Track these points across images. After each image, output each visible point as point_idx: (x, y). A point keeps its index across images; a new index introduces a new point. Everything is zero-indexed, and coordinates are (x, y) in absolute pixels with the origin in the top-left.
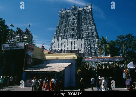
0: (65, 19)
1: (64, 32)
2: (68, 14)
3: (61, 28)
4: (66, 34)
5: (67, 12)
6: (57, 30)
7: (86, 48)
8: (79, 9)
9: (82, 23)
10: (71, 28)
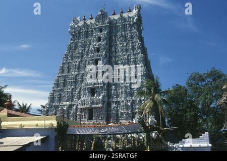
0: (83, 39)
1: (79, 68)
2: (88, 28)
3: (72, 60)
4: (81, 73)
5: (85, 25)
6: (63, 64)
7: (123, 101)
8: (112, 17)
9: (116, 49)
10: (92, 60)
